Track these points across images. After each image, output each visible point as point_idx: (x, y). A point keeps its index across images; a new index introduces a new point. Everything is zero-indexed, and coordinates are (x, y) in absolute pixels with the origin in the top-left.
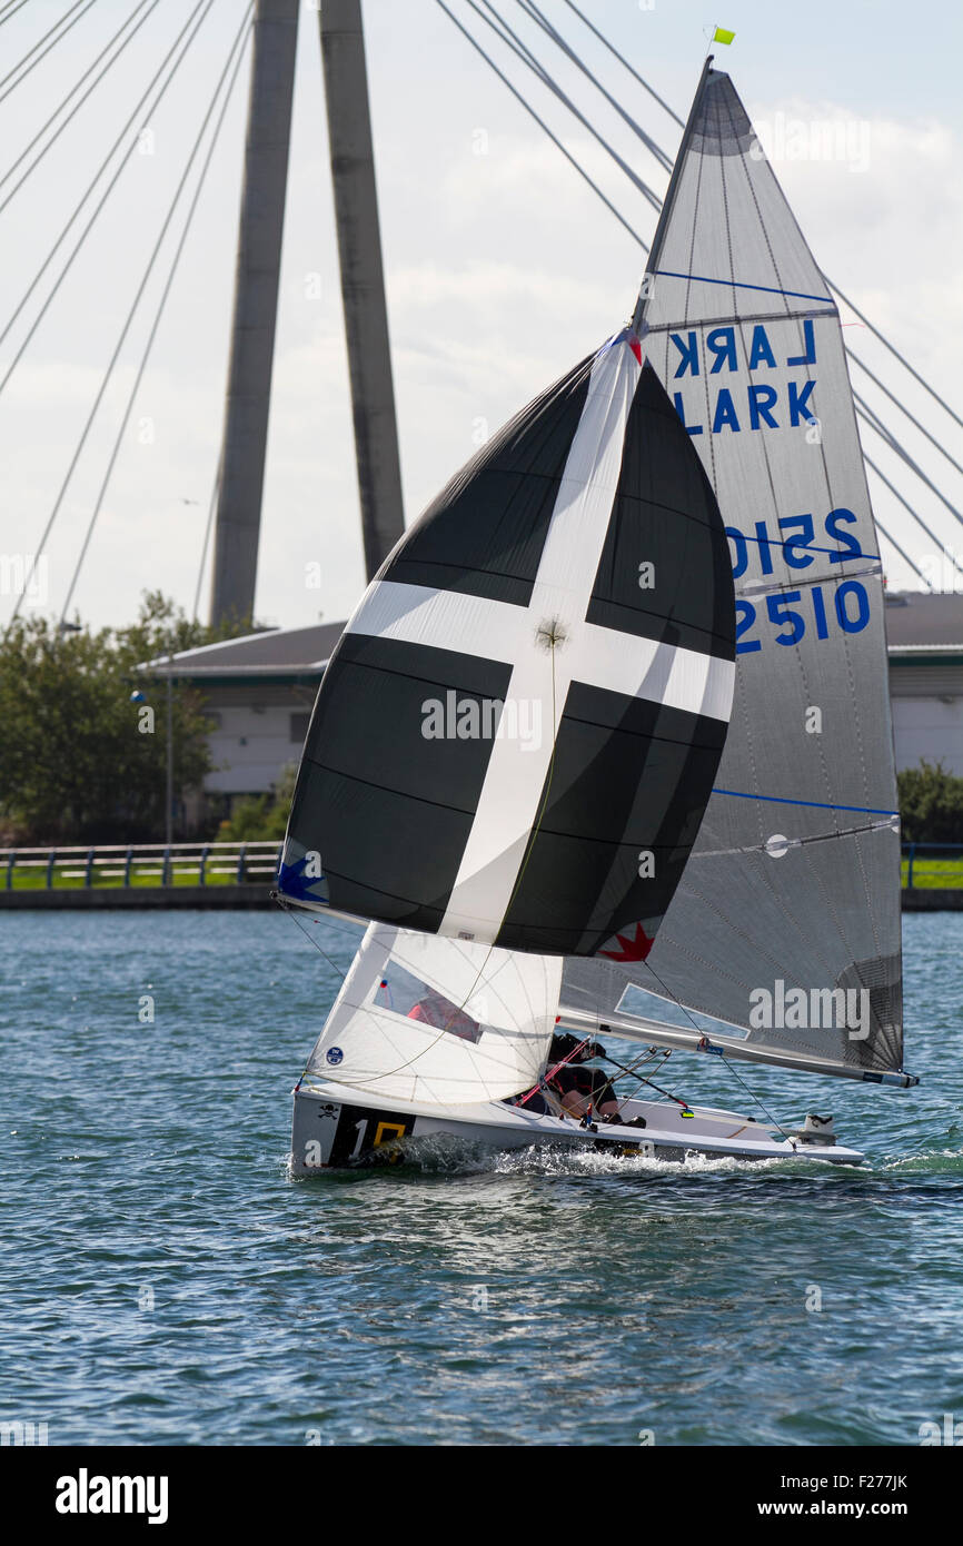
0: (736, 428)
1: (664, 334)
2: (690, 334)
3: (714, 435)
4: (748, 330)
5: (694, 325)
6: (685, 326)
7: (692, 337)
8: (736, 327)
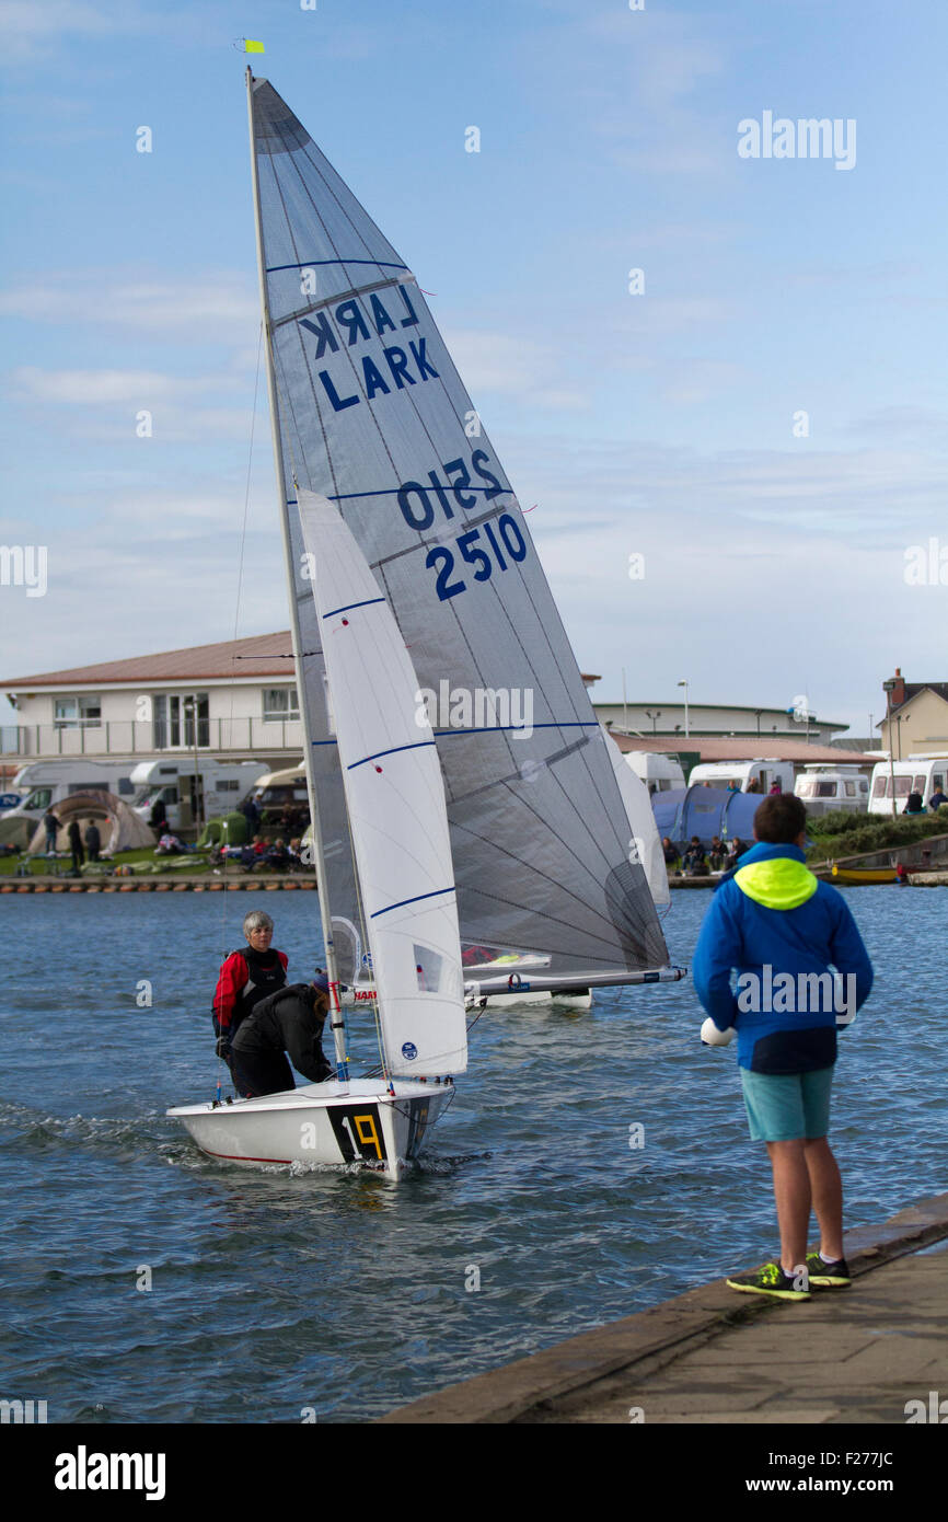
0: (386, 390)
1: (294, 321)
2: (318, 315)
3: (370, 401)
4: (366, 298)
5: (321, 307)
6: (310, 310)
7: (321, 317)
8: (356, 299)
